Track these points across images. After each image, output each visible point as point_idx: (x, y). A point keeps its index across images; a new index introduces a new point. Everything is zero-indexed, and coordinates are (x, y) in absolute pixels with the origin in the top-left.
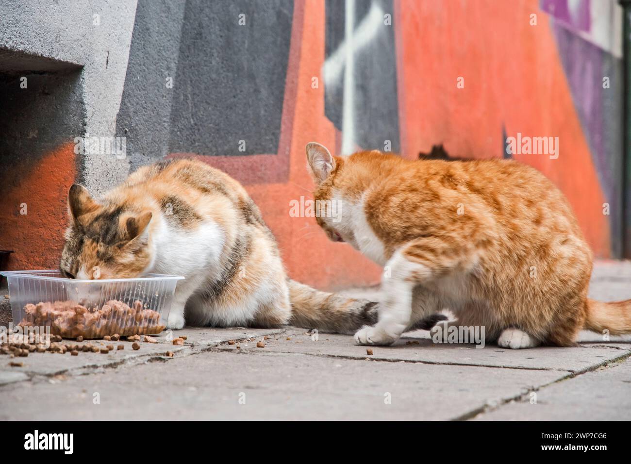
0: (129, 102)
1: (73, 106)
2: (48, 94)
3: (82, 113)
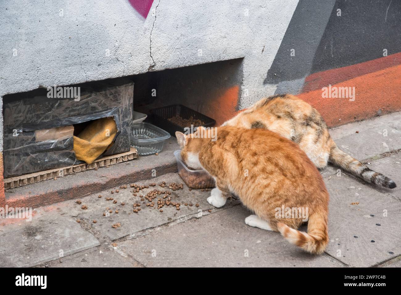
3: (242, 75)
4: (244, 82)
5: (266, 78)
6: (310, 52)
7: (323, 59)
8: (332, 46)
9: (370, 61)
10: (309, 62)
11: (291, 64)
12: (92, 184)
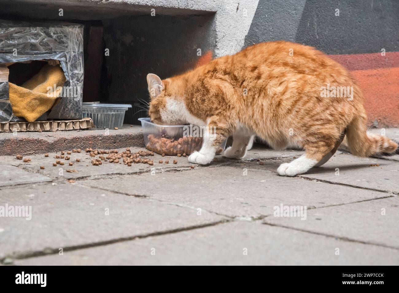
0: (257, 29)
1: (211, 33)
2: (201, 26)
3: (215, 36)
4: (219, 45)
5: (244, 47)
6: (292, 25)
7: (307, 38)
8: (316, 25)
9: (360, 55)
10: (291, 38)
11: (271, 35)
12: (36, 140)
